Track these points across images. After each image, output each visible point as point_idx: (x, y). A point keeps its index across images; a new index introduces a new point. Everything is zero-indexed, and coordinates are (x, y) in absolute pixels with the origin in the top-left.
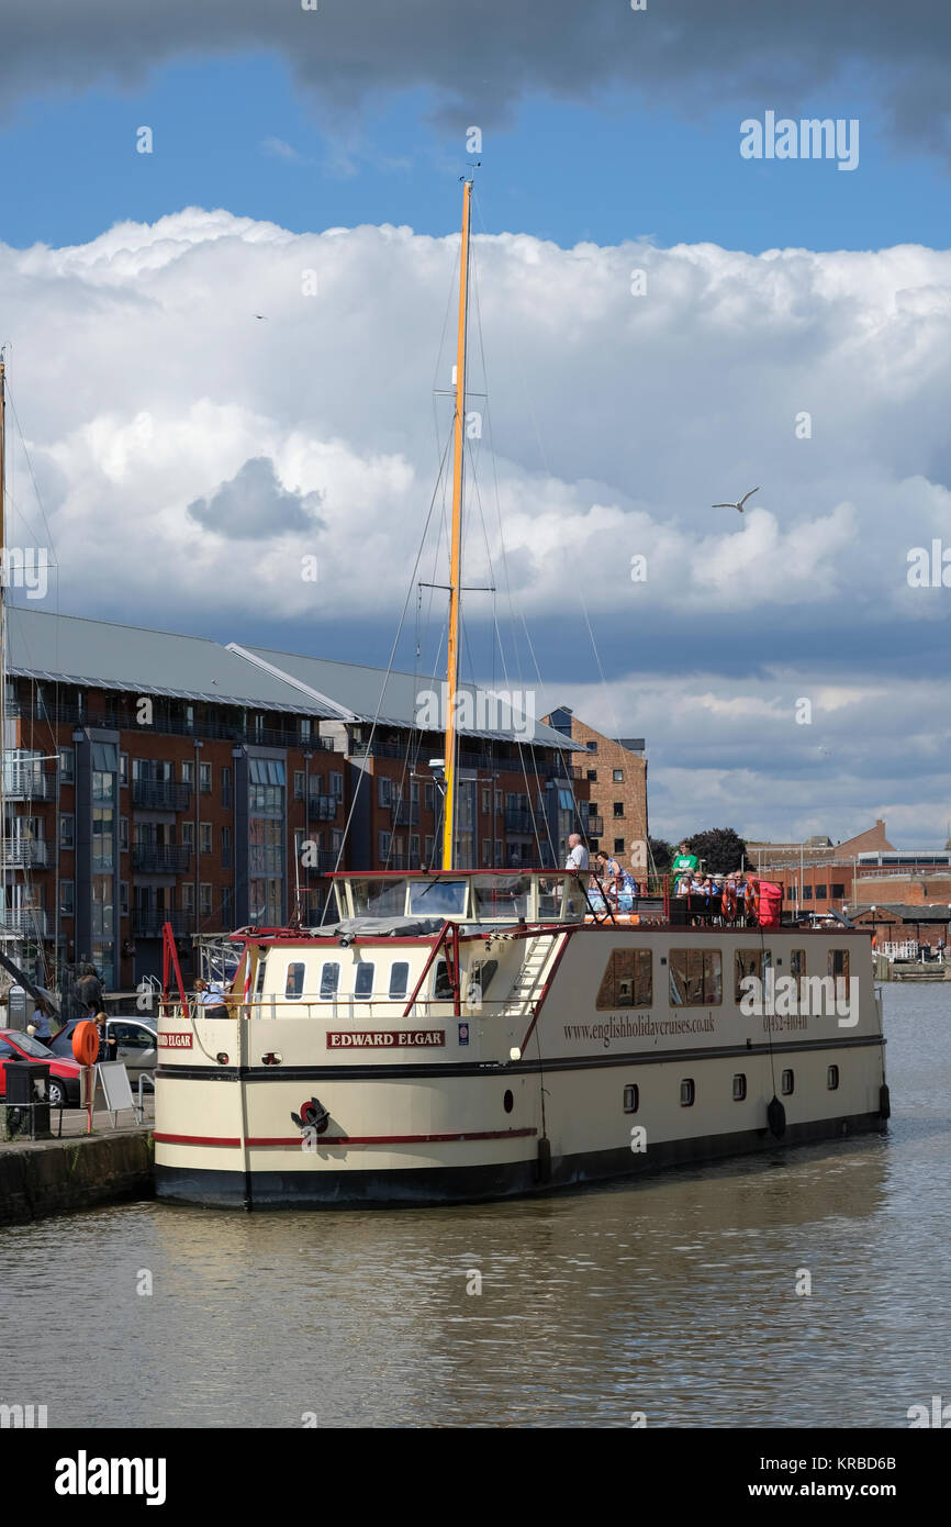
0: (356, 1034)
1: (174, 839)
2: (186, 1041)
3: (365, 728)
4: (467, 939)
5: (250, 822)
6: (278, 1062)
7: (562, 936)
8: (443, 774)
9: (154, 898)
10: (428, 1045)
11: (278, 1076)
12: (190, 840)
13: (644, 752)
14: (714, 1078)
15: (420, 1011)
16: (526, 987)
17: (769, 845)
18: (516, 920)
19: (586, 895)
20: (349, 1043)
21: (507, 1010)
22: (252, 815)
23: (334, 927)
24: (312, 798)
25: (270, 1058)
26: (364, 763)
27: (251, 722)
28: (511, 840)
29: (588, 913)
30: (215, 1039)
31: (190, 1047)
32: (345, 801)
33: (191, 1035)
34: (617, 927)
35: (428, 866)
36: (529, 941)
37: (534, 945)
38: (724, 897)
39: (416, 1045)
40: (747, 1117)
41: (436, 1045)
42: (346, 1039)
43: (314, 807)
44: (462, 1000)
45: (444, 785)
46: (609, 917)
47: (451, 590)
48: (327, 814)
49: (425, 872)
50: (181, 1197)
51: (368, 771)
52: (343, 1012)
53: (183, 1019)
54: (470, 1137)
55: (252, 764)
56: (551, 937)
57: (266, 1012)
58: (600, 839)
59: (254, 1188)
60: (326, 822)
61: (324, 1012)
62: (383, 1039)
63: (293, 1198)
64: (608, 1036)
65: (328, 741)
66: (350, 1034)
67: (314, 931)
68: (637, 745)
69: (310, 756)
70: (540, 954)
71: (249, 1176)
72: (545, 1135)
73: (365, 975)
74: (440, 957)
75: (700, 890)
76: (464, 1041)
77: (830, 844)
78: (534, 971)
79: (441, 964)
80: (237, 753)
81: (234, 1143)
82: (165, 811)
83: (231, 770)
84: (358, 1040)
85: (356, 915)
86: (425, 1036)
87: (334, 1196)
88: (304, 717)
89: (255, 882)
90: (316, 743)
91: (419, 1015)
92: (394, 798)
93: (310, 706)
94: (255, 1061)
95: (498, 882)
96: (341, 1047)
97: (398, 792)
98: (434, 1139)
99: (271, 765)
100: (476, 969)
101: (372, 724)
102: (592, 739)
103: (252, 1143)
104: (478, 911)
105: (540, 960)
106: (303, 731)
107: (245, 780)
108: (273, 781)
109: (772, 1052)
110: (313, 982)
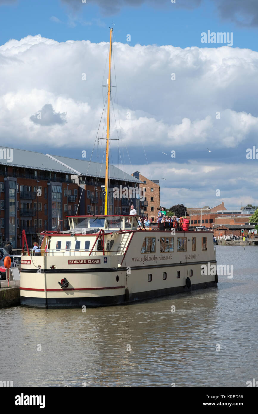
0: (76, 260)
1: (31, 207)
2: (29, 262)
3: (83, 177)
4: (106, 234)
5: (52, 202)
6: (55, 268)
7: (132, 233)
8: (105, 189)
9: (26, 223)
10: (96, 263)
11: (55, 272)
12: (36, 207)
13: (159, 184)
14: (172, 272)
15: (93, 254)
16: (122, 247)
17: (193, 209)
18: (119, 229)
19: (138, 222)
20: (74, 263)
21: (117, 254)
22: (53, 201)
23: (69, 231)
24: (69, 196)
25: (52, 267)
26: (83, 187)
27: (52, 175)
28: (123, 207)
29: (138, 227)
30: (37, 262)
31: (31, 264)
32: (78, 197)
33: (30, 261)
34: (146, 231)
35: (94, 214)
36: (123, 235)
37: (124, 236)
38: (174, 223)
39: (92, 263)
40: (180, 283)
41: (98, 263)
42: (74, 262)
43: (69, 198)
44: (105, 251)
45: (105, 192)
46: (144, 228)
47: (107, 140)
48: (73, 200)
49: (94, 216)
50: (28, 305)
51: (84, 189)
52: (72, 254)
53: (28, 256)
54: (107, 288)
55: (53, 187)
56: (129, 234)
57: (51, 254)
58: (147, 207)
59: (48, 302)
60: (73, 202)
61: (67, 254)
62: (83, 262)
63: (59, 305)
64: (144, 261)
65: (73, 181)
66: (75, 260)
67: (64, 232)
68: (157, 181)
69: (69, 185)
70: (126, 239)
71: (47, 299)
72: (127, 287)
73: (78, 244)
74: (99, 239)
75: (168, 221)
76: (105, 262)
77: (209, 208)
78: (124, 243)
79: (99, 241)
80: (49, 184)
81: (43, 290)
82: (29, 199)
83: (47, 188)
84: (77, 262)
85: (75, 228)
86: (95, 261)
87: (70, 304)
88: (67, 174)
89: (54, 219)
90: (70, 181)
91: (93, 255)
92: (91, 196)
93: (68, 171)
94: (49, 268)
95: (113, 219)
96: (72, 264)
97: (92, 194)
98: (97, 289)
99: (58, 187)
100: (108, 242)
101: (86, 176)
102: (145, 180)
103: (47, 290)
104: (108, 226)
105: (126, 240)
106: (67, 178)
107: (51, 191)
108: (59, 192)
109: (187, 265)
110: (63, 246)
